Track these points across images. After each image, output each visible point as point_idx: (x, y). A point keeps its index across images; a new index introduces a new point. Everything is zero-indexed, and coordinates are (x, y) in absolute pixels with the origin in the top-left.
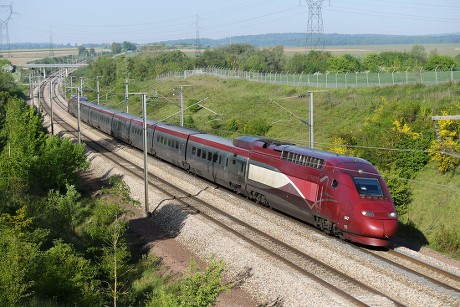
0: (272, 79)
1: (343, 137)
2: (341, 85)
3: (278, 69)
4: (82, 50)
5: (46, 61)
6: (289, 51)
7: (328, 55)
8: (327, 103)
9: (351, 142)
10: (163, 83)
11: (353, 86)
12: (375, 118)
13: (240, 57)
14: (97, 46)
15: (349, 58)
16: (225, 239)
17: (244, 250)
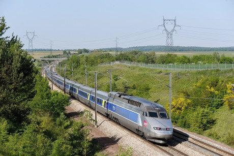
0: (151, 66)
1: (184, 93)
2: (182, 69)
3: (153, 62)
4: (65, 52)
5: (49, 57)
6: (158, 54)
7: (176, 56)
8: (177, 77)
9: (187, 95)
10: (102, 67)
11: (188, 70)
12: (198, 84)
13: (136, 56)
14: (71, 50)
15: (184, 57)
16: (132, 138)
17: (141, 143)
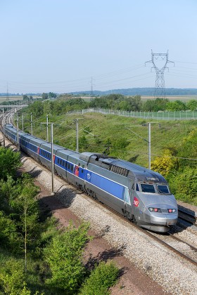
0: (133, 115)
1: (170, 149)
2: (171, 119)
3: (137, 109)
4: (25, 97)
5: (4, 104)
6: (144, 98)
7: (167, 100)
8: (163, 129)
9: (175, 153)
10: (70, 116)
11: (178, 119)
12: (189, 138)
13: (115, 102)
14: (34, 95)
15: (178, 102)
16: (96, 209)
17: (106, 215)
